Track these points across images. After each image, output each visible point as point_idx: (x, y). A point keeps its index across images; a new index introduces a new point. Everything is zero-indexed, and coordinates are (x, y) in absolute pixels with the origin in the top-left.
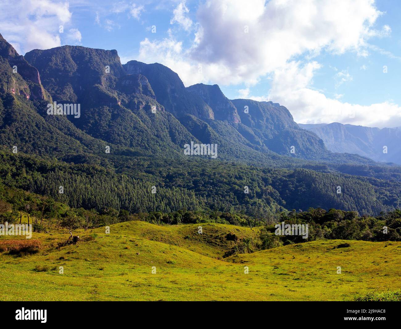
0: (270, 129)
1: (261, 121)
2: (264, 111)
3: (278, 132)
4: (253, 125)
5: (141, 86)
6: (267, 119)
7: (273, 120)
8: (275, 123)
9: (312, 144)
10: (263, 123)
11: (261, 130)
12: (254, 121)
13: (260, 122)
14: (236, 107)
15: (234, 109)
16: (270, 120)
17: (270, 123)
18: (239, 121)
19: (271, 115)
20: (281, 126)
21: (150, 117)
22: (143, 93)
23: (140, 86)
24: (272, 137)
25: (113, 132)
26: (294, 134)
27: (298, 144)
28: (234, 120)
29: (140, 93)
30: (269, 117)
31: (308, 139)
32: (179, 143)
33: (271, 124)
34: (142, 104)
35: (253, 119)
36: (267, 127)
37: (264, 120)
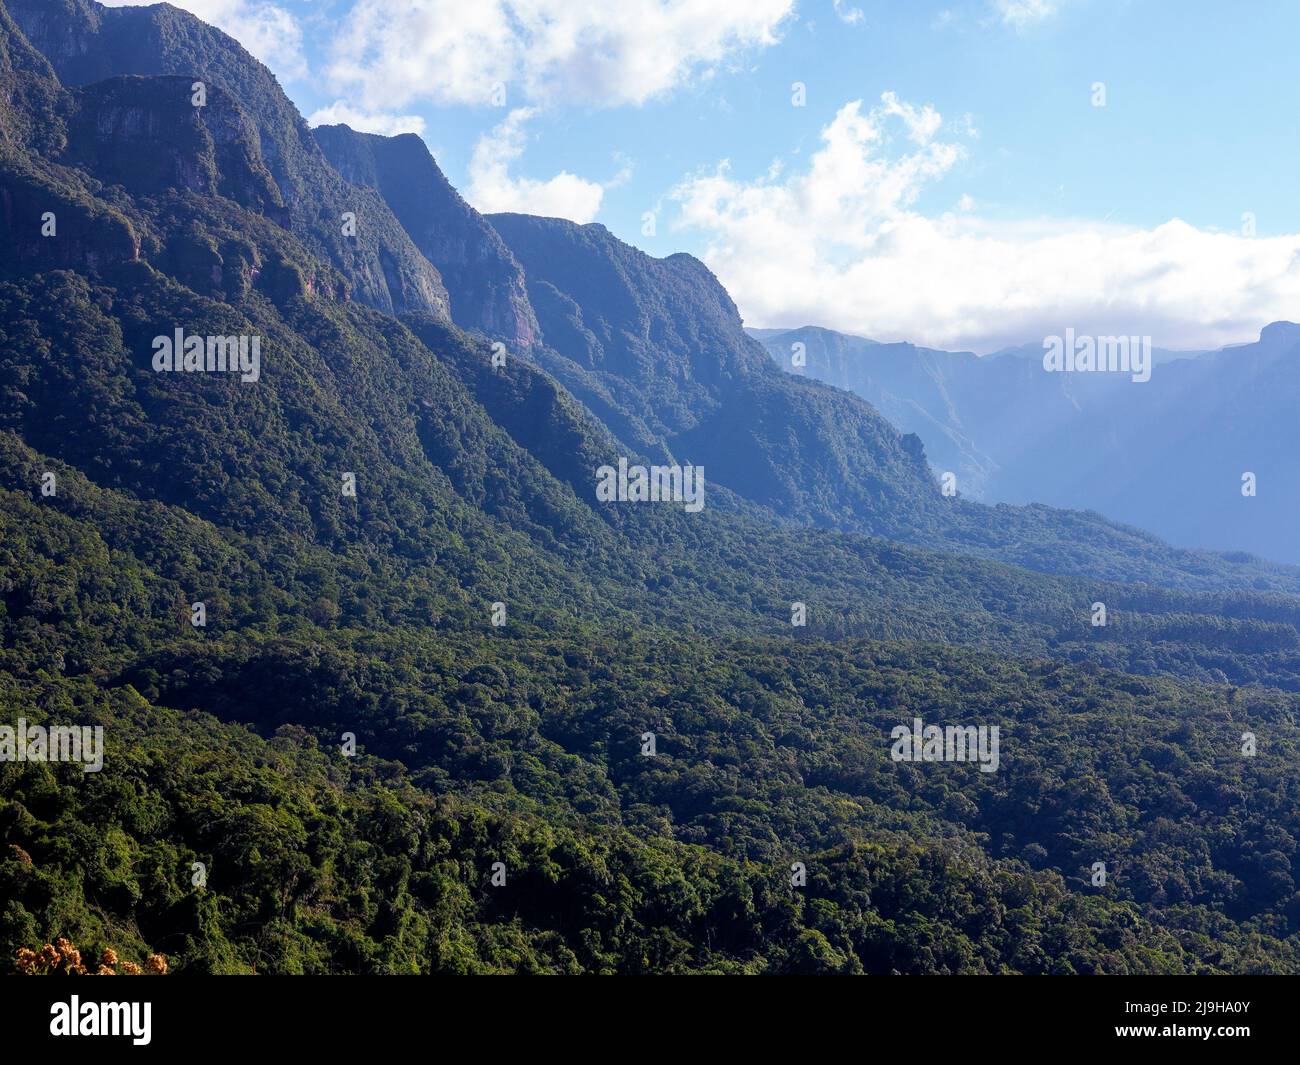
0: (674, 378)
1: (632, 337)
2: (637, 280)
3: (713, 395)
4: (596, 358)
5: (211, 148)
6: (658, 327)
7: (682, 330)
8: (695, 348)
9: (879, 456)
10: (641, 345)
11: (641, 387)
12: (598, 330)
13: (631, 344)
14: (521, 261)
15: (513, 272)
16: (670, 331)
17: (671, 347)
18: (536, 336)
19: (669, 304)
20: (723, 363)
21: (315, 343)
22: (222, 191)
23: (205, 148)
24: (694, 419)
25: (196, 447)
26: (811, 412)
27: (835, 462)
28: (515, 327)
29: (206, 189)
30: (665, 317)
31: (861, 432)
32: (477, 494)
33: (679, 351)
34: (251, 261)
35: (590, 323)
36: (661, 368)
37: (642, 328)
